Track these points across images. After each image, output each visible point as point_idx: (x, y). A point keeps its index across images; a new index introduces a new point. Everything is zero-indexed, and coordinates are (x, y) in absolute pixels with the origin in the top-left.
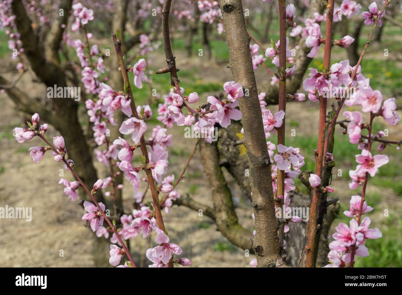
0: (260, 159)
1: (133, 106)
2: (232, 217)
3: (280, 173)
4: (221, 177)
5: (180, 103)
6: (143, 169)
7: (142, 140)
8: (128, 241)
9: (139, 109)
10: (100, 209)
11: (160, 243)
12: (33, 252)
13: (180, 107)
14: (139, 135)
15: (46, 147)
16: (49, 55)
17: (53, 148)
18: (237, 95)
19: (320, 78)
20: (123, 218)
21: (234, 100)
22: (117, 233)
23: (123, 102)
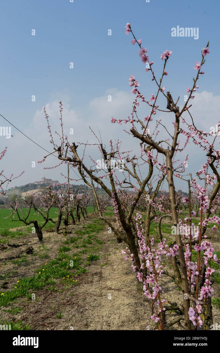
0: (184, 266)
1: (151, 250)
2: (180, 280)
3: (190, 269)
4: (177, 267)
5: (163, 248)
6: (153, 266)
7: (153, 258)
8: (148, 284)
9: (152, 250)
10: (141, 274)
11: (156, 286)
12: (118, 283)
13: (163, 249)
14: (152, 257)
15: (129, 256)
16: (127, 222)
17: (130, 257)
18: (177, 248)
19: (198, 246)
20: (147, 276)
21: (176, 250)
22: (145, 281)
23: (148, 248)
